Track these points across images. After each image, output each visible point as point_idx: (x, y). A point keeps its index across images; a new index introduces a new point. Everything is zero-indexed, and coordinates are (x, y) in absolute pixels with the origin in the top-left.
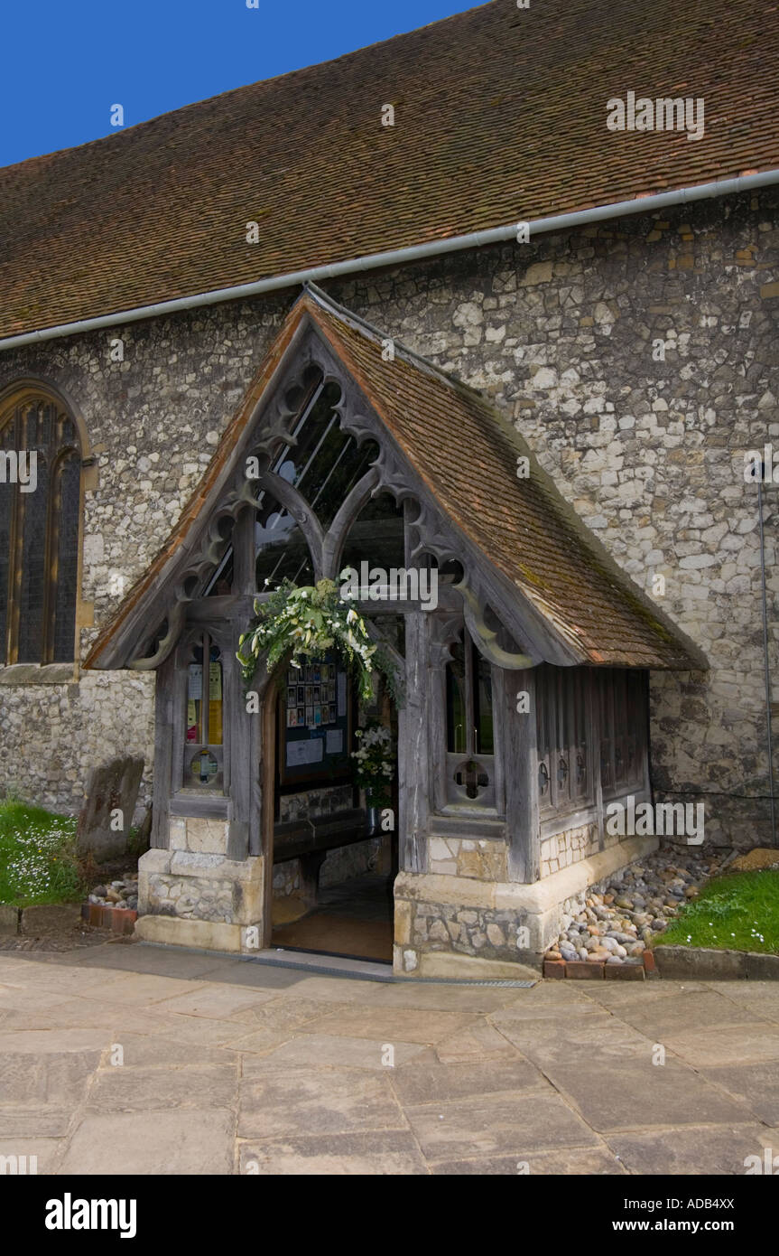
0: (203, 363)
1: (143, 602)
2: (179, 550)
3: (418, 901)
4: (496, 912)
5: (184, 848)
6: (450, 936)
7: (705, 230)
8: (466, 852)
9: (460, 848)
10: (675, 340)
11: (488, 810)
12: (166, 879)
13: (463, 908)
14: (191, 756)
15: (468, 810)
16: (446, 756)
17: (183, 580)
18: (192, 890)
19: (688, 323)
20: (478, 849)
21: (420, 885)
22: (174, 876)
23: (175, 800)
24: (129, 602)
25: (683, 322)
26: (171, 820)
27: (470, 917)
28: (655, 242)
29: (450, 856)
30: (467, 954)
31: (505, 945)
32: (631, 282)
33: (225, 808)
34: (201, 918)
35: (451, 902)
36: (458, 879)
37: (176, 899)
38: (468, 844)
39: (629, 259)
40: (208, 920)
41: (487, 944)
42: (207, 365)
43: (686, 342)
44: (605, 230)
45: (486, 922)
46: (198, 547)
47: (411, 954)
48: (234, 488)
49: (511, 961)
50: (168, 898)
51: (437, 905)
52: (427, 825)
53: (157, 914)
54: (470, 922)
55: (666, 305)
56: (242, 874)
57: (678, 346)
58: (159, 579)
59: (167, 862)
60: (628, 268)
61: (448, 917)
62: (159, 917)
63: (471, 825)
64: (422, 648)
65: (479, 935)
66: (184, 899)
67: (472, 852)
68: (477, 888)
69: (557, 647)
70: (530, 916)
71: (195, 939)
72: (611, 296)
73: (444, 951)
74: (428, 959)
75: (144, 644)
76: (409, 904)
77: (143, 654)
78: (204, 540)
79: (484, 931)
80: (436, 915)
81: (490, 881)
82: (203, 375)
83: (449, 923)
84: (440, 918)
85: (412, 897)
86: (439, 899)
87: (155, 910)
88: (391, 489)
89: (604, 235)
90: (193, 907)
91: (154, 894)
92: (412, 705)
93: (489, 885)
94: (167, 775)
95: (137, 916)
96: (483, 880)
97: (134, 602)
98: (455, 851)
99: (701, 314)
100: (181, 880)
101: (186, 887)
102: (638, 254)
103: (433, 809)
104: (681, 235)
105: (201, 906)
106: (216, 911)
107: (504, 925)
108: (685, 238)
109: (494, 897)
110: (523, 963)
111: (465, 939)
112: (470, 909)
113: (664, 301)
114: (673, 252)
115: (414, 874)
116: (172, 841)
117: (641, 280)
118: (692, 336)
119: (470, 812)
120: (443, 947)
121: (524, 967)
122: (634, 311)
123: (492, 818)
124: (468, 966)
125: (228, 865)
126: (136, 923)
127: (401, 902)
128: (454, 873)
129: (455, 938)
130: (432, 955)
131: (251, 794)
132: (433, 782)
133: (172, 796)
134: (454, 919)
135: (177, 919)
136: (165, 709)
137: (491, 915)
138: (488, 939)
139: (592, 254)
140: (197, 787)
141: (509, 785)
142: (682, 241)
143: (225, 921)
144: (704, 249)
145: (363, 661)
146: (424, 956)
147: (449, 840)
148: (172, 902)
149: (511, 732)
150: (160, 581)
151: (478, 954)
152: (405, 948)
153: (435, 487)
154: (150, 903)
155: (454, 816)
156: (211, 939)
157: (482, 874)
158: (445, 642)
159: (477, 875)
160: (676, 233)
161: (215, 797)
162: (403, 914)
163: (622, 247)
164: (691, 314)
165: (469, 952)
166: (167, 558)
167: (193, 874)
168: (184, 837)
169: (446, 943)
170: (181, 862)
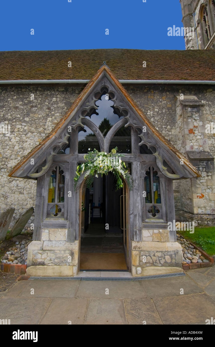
0: (25, 100)
1: (37, 154)
2: (54, 137)
3: (141, 251)
4: (168, 252)
5: (48, 239)
6: (153, 261)
7: (156, 91)
8: (155, 234)
9: (153, 232)
10: (150, 112)
11: (160, 220)
12: (41, 252)
13: (157, 252)
14: (50, 207)
15: (153, 220)
16: (146, 204)
17: (53, 148)
18: (52, 255)
19: (152, 109)
20: (159, 232)
21: (142, 245)
22: (44, 250)
23: (44, 223)
24: (32, 153)
25: (151, 109)
26: (43, 230)
27: (159, 254)
28: (146, 92)
29: (150, 235)
30: (159, 266)
31: (171, 262)
32: (140, 99)
33: (66, 224)
34: (56, 265)
35: (153, 250)
36: (153, 242)
37: (44, 259)
38: (156, 231)
39: (140, 94)
40: (59, 265)
41: (166, 262)
42: (26, 100)
43: (152, 113)
44: (135, 87)
45: (164, 255)
46: (60, 137)
47: (139, 269)
48: (75, 120)
49: (174, 266)
50: (41, 259)
51: (148, 251)
52: (141, 226)
53: (36, 265)
54: (160, 256)
55: (148, 105)
56: (74, 248)
57: (150, 114)
58: (45, 146)
59: (41, 245)
60: (140, 96)
61: (152, 255)
62: (38, 266)
63: (156, 225)
64: (138, 172)
65: (163, 260)
66: (48, 258)
67: (157, 233)
68: (160, 244)
69: (187, 172)
70: (179, 252)
71: (54, 273)
72: (136, 101)
73: (151, 266)
74: (146, 270)
75: (36, 168)
76: (138, 252)
77: (35, 172)
78: (63, 135)
79: (164, 258)
80: (147, 255)
81: (164, 242)
82: (25, 103)
83: (152, 257)
84: (149, 256)
85: (139, 250)
86: (149, 250)
87: (35, 264)
88: (132, 125)
89: (135, 88)
90: (52, 261)
91: (35, 258)
92: (136, 189)
93: (164, 243)
94: (41, 214)
95: (27, 266)
96: (162, 242)
97: (33, 154)
98: (151, 233)
99: (155, 108)
100: (47, 251)
101: (49, 254)
102: (142, 94)
103: (143, 221)
104: (151, 92)
105: (56, 260)
106: (62, 262)
107: (171, 256)
108: (152, 92)
109: (167, 247)
110: (177, 267)
111: (158, 262)
112: (159, 252)
113: (147, 104)
114: (149, 95)
115: (138, 242)
116: (42, 238)
117: (143, 99)
118: (153, 112)
119: (155, 221)
120: (150, 265)
121: (178, 268)
122: (141, 105)
123: (162, 223)
124: (160, 270)
125: (68, 245)
126: (27, 270)
127: (135, 252)
128: (152, 240)
129: (155, 261)
130: (147, 268)
131: (76, 219)
132: (143, 212)
133: (43, 221)
134: (154, 255)
135: (45, 266)
136: (41, 191)
137: (167, 253)
138: (166, 261)
139: (132, 92)
140: (52, 217)
141: (168, 212)
142: (151, 93)
143: (66, 265)
144: (156, 95)
145: (123, 175)
146: (144, 269)
147: (149, 230)
148: (43, 260)
149: (168, 197)
150: (44, 147)
151: (163, 266)
152: (137, 267)
153: (150, 125)
154: (33, 262)
155: (150, 222)
156: (61, 272)
157: (161, 240)
158: (145, 171)
159: (159, 241)
160: (150, 91)
161: (61, 221)
162: (136, 256)
163: (138, 91)
164: (153, 108)
165: (159, 265)
166: (49, 140)
167: (53, 249)
168: (48, 236)
169: (152, 263)
170: (47, 245)
